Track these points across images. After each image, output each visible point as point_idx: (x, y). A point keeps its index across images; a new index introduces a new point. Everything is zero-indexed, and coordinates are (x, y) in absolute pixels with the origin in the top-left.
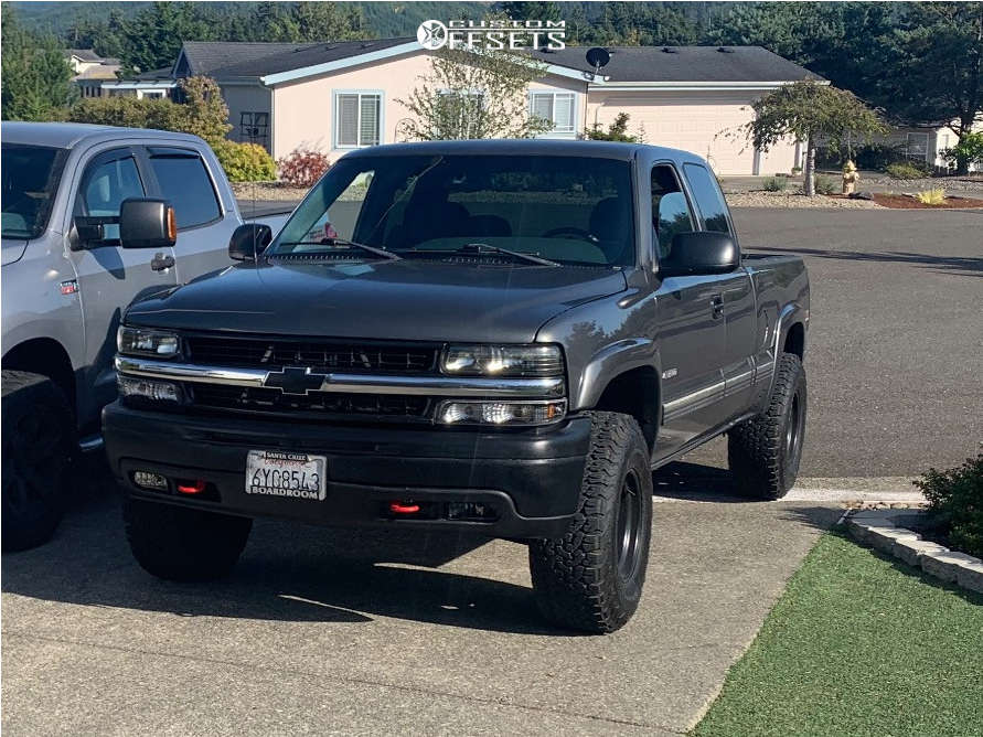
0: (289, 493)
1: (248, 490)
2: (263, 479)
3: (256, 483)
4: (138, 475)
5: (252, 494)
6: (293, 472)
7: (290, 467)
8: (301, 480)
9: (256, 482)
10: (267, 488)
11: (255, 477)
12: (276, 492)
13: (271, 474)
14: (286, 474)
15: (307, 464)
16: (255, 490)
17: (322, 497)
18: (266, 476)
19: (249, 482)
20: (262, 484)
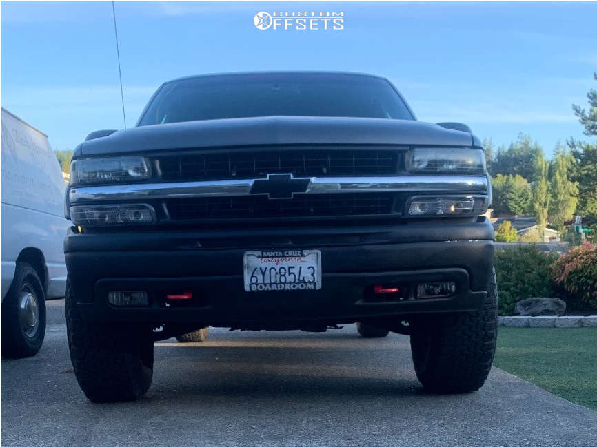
0: (287, 287)
1: (247, 288)
2: (260, 277)
3: (254, 282)
4: (110, 296)
5: (252, 292)
6: (289, 268)
7: (286, 263)
8: (297, 274)
9: (254, 280)
10: (265, 285)
11: (252, 276)
12: (274, 288)
13: (268, 272)
14: (282, 270)
15: (302, 259)
16: (254, 288)
17: (319, 286)
18: (263, 274)
19: (247, 282)
20: (260, 281)
